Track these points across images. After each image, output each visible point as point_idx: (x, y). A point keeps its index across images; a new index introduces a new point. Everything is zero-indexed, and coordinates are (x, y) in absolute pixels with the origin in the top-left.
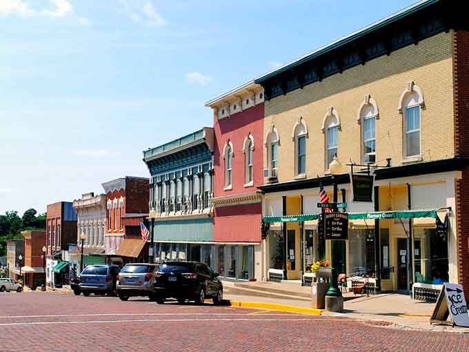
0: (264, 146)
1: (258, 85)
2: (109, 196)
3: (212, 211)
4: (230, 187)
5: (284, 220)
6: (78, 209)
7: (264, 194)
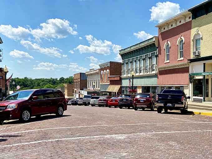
0: (191, 41)
1: (189, 12)
2: (102, 69)
3: (157, 72)
4: (168, 61)
5: (204, 74)
6: (88, 75)
7: (190, 63)
